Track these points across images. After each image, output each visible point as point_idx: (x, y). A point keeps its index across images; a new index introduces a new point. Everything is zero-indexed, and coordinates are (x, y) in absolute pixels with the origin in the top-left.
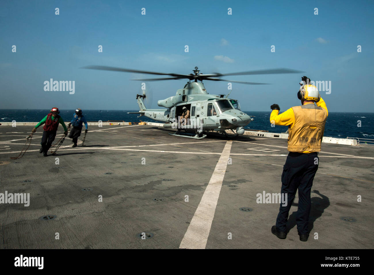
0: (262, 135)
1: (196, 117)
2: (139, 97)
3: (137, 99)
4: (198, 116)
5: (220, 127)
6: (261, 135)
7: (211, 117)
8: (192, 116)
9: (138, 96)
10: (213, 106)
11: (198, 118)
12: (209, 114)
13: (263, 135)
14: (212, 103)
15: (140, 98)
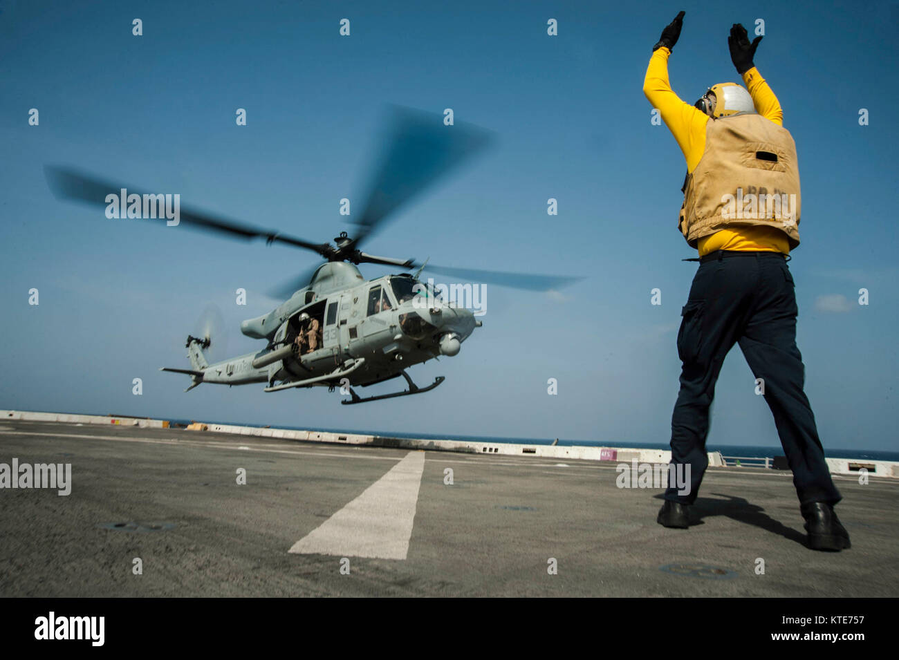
0: (494, 450)
1: (338, 326)
2: (194, 341)
3: (188, 346)
4: (343, 322)
5: (398, 336)
6: (491, 449)
7: (376, 316)
8: (327, 325)
9: (190, 339)
10: (384, 289)
11: (343, 327)
12: (372, 311)
13: (496, 450)
14: (380, 285)
15: (195, 343)
